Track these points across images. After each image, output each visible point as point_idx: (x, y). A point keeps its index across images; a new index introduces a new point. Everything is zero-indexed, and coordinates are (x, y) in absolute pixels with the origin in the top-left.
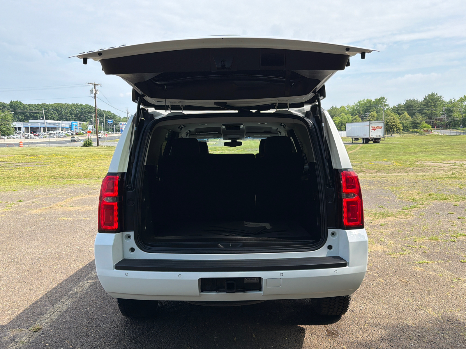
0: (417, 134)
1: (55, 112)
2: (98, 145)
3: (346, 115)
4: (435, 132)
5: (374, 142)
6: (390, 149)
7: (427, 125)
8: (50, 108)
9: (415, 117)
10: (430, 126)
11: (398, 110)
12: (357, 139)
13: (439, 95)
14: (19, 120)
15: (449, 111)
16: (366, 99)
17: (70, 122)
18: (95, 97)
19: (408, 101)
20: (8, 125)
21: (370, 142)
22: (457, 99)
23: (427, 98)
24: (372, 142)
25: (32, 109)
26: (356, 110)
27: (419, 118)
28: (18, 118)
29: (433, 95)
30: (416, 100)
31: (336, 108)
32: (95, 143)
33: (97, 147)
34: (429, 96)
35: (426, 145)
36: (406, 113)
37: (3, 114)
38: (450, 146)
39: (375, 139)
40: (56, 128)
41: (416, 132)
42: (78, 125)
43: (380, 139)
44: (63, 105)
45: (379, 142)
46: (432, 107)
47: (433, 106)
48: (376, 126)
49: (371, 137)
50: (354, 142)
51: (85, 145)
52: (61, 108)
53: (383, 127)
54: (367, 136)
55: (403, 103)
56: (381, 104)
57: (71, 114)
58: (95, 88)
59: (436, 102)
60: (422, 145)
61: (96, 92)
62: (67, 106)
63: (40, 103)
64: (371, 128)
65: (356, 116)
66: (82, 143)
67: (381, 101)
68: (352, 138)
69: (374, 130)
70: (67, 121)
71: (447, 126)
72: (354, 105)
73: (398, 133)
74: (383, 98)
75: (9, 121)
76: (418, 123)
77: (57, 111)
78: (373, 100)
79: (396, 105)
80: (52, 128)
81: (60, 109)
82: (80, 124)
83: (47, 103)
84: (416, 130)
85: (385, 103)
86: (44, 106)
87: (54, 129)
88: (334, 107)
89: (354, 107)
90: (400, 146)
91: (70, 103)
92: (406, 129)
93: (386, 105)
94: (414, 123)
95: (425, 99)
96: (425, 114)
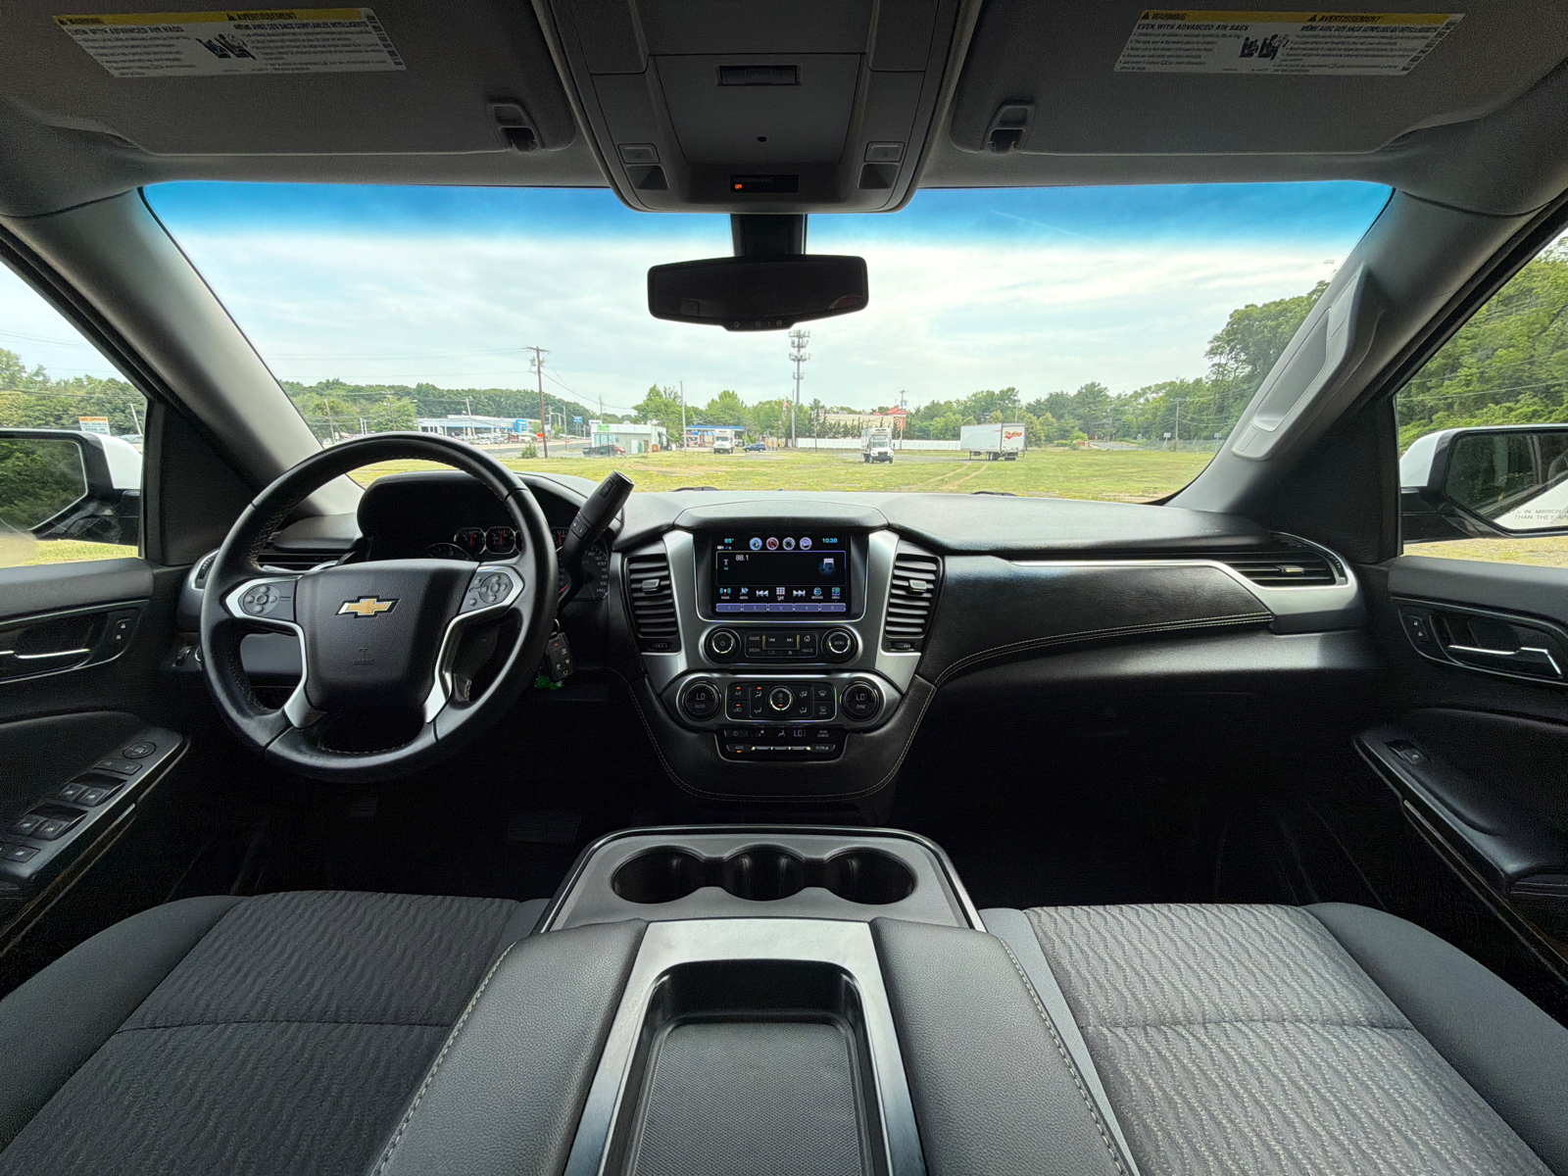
0: (1067, 448)
1: (491, 403)
2: (546, 456)
3: (954, 414)
4: (1095, 445)
5: (1007, 459)
6: (1038, 470)
7: (1081, 434)
8: (483, 397)
9: (1062, 421)
10: (1086, 436)
11: (1035, 409)
12: (979, 453)
13: (1103, 386)
14: (433, 415)
15: (1118, 411)
16: (985, 390)
17: (514, 420)
18: (539, 372)
19: (1051, 395)
20: (409, 421)
21: (1000, 458)
22: (1130, 393)
23: (1084, 391)
24: (1003, 458)
25: (452, 396)
26: (969, 408)
27: (1070, 421)
28: (431, 412)
29: (1093, 385)
30: (1065, 393)
31: (938, 404)
32: (541, 454)
33: (545, 460)
34: (1086, 387)
35: (1097, 465)
36: (1049, 415)
37: (399, 404)
38: (1139, 467)
39: (1010, 454)
40: (490, 429)
41: (1066, 445)
42: (528, 425)
43: (1016, 454)
44: (502, 391)
45: (1014, 459)
46: (1092, 405)
47: (1093, 403)
48: (1011, 432)
49: (1003, 449)
50: (973, 457)
51: (524, 456)
52: (501, 397)
53: (1023, 435)
54: (997, 449)
55: (1044, 397)
56: (1009, 398)
57: (516, 407)
58: (538, 357)
59: (1097, 396)
60: (1090, 465)
61: (540, 363)
62: (509, 394)
63: (466, 389)
64: (1004, 435)
65: (970, 418)
66: (519, 454)
67: (1009, 394)
68: (971, 452)
69: (1009, 438)
70: (510, 417)
71: (1111, 436)
72: (966, 399)
73: (1036, 445)
74: (1013, 389)
75: (409, 415)
76: (1067, 431)
77: (494, 401)
78: (997, 392)
79: (1032, 401)
80: (486, 429)
81: (498, 399)
82: (530, 423)
83: (478, 389)
84: (1063, 441)
85: (1016, 398)
86: (471, 392)
87: (487, 430)
88: (936, 402)
89: (966, 402)
90: (1054, 466)
91: (514, 389)
92: (1049, 439)
93: (1015, 401)
94: (1062, 430)
95: (1080, 392)
96: (1079, 418)
